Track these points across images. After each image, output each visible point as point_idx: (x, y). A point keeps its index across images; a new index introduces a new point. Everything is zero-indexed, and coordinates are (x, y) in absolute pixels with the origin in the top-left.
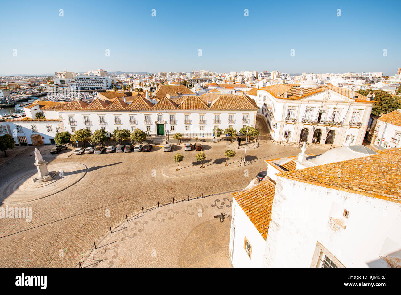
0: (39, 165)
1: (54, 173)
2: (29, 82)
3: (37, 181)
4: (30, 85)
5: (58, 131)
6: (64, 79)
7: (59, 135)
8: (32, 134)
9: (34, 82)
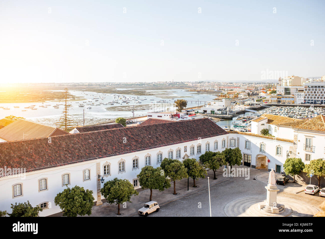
0: (271, 191)
1: (281, 207)
2: (248, 91)
3: (264, 209)
4: (249, 94)
5: (288, 156)
6: (290, 87)
7: (291, 160)
8: (259, 153)
9: (252, 90)
